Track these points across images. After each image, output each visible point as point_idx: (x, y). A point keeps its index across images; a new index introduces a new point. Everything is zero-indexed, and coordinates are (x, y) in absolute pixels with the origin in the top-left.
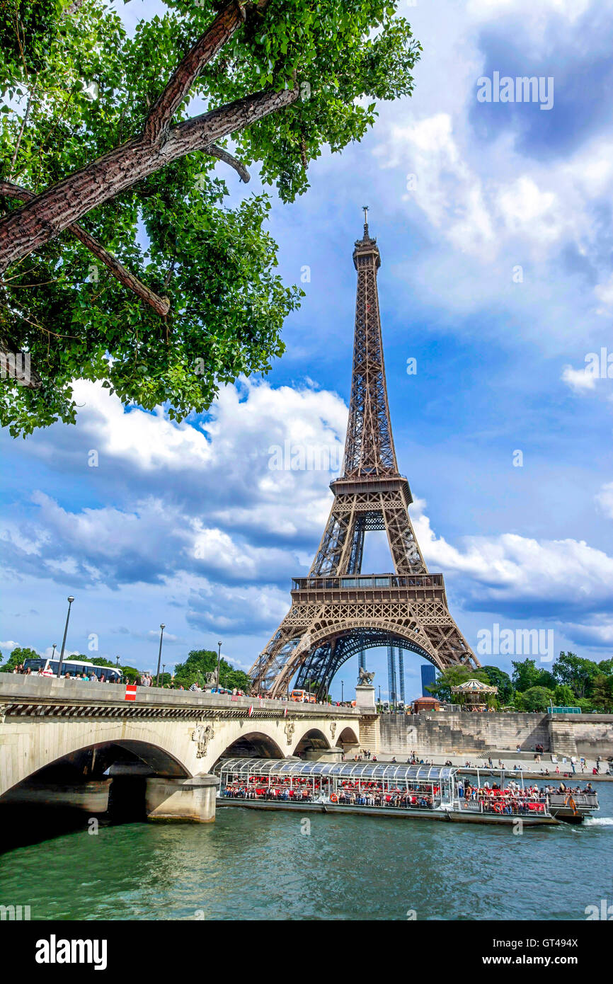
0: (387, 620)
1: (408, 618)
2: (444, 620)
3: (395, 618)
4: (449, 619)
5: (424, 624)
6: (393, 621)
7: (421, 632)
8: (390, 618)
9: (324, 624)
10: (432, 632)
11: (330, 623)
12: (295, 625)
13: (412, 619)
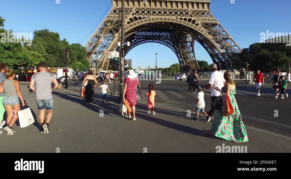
0: (178, 18)
1: (190, 17)
2: (212, 19)
3: (182, 17)
4: (215, 19)
5: (201, 21)
6: (181, 19)
7: (199, 26)
8: (179, 17)
9: (136, 19)
10: (206, 26)
11: (140, 18)
12: (116, 19)
13: (193, 19)
